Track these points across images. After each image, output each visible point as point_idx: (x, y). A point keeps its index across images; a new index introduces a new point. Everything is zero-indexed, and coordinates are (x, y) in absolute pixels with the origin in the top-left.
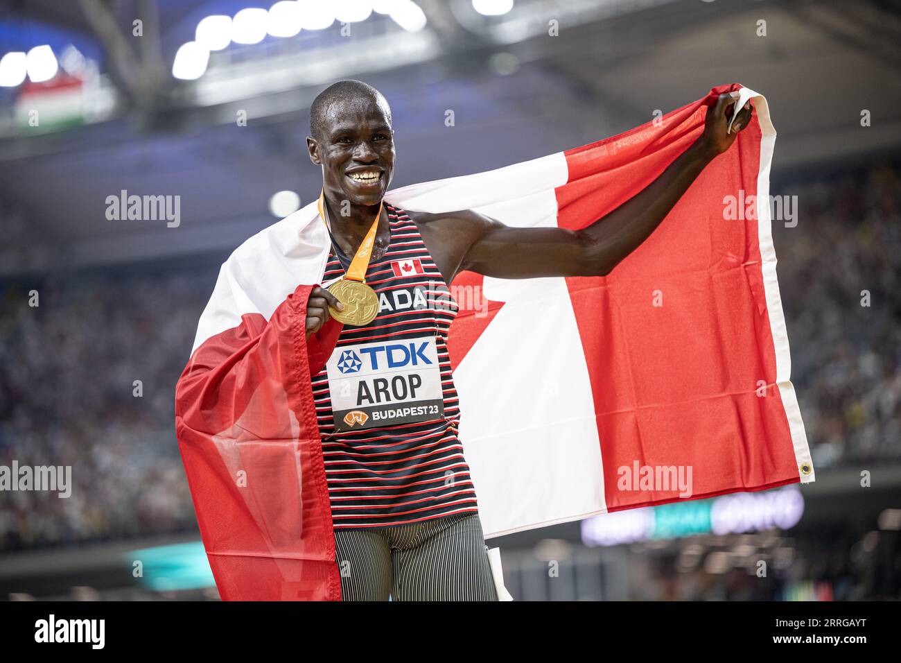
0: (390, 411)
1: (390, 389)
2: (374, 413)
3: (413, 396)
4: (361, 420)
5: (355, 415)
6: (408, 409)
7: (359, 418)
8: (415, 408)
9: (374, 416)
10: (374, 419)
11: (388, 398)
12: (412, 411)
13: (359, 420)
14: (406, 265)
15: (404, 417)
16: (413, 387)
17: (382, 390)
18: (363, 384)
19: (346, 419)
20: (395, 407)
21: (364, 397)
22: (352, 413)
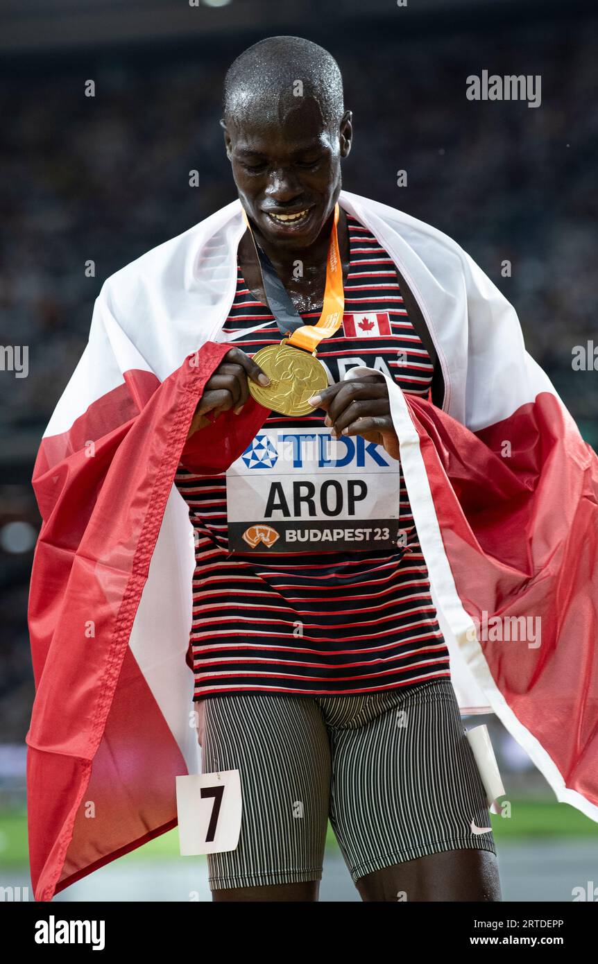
0: (312, 532)
1: (316, 498)
2: (288, 532)
3: (351, 512)
4: (267, 540)
5: (261, 531)
6: (341, 531)
7: (266, 536)
8: (352, 530)
9: (288, 536)
10: (288, 540)
11: (312, 512)
12: (346, 534)
13: (266, 540)
14: (365, 320)
15: (333, 542)
16: (352, 499)
17: (305, 499)
18: (276, 487)
19: (246, 536)
20: (321, 526)
21: (277, 507)
22: (257, 527)
